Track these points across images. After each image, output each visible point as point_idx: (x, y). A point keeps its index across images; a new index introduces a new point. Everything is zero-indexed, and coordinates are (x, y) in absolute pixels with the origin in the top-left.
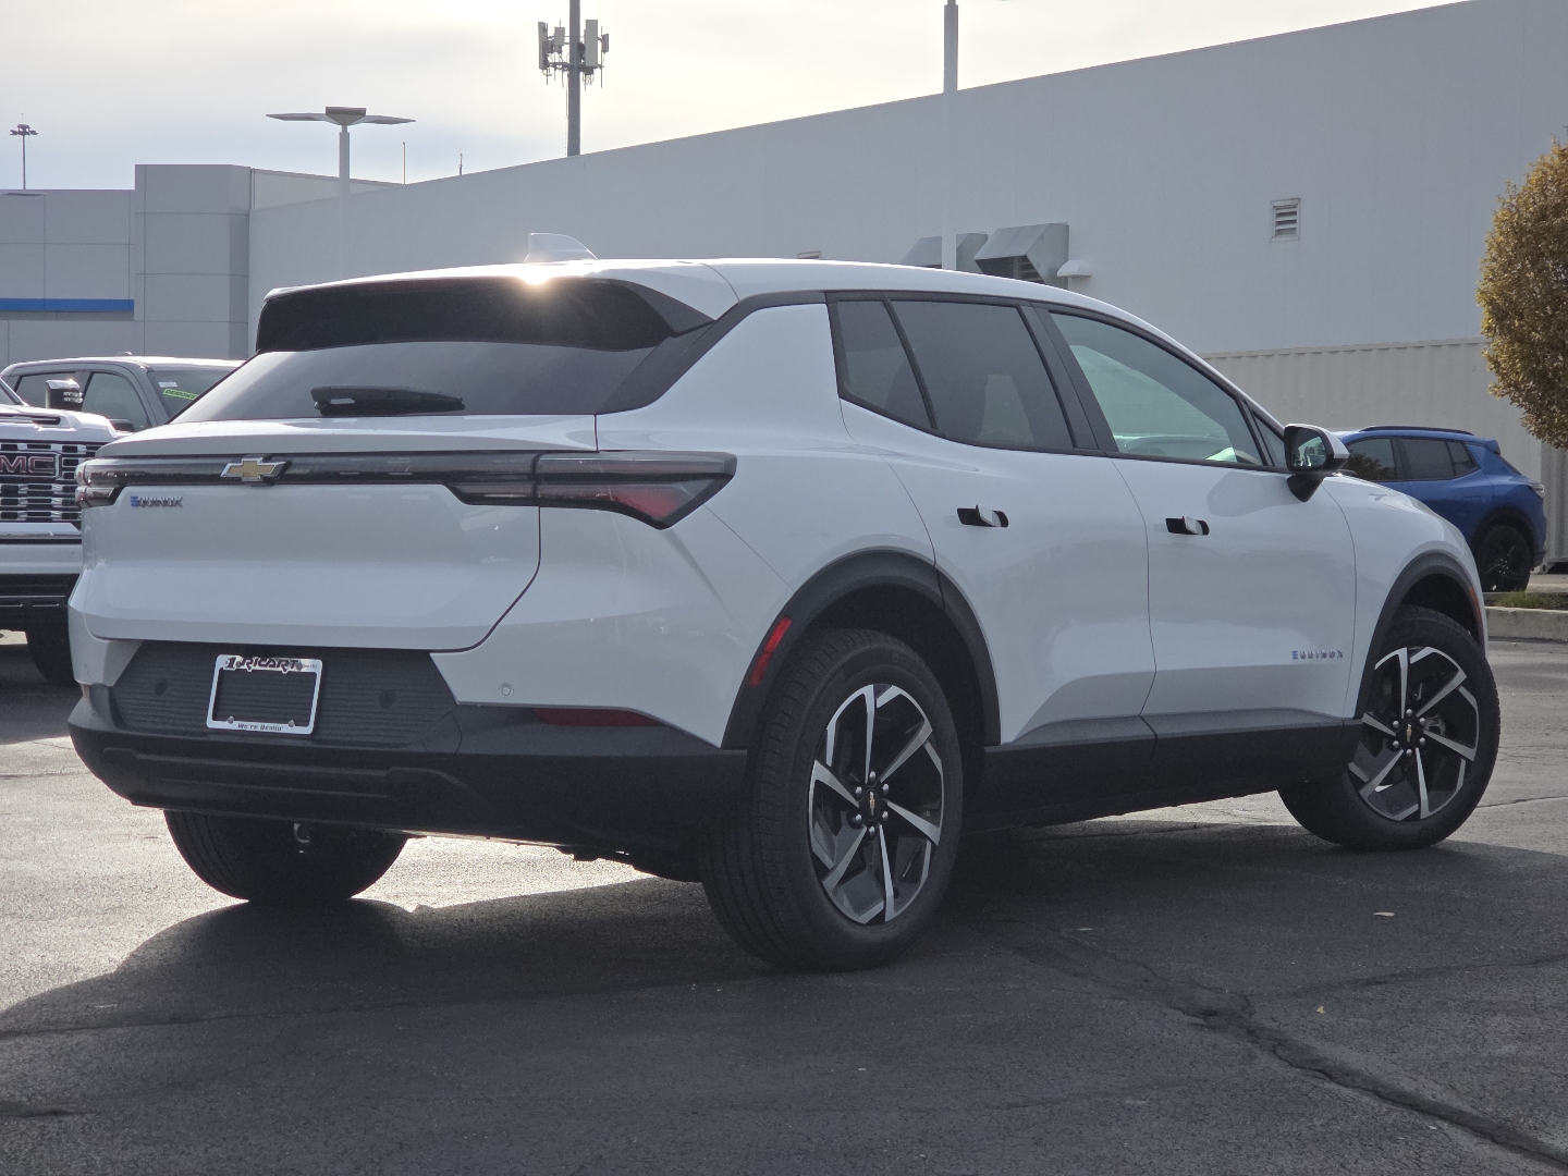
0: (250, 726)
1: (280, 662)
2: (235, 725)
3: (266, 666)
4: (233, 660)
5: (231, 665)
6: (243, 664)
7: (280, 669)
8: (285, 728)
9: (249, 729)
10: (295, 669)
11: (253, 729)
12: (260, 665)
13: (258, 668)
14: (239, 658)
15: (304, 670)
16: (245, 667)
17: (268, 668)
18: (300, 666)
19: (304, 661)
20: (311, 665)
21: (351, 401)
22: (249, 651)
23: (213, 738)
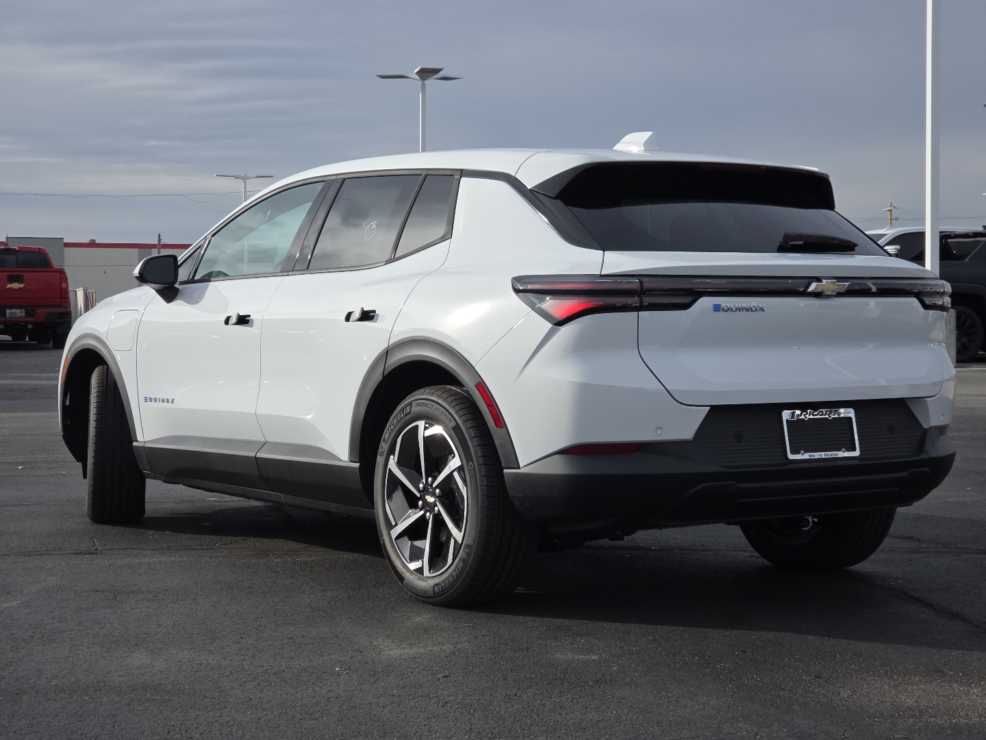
0: (817, 455)
1: (826, 412)
2: (806, 456)
3: (817, 415)
4: (793, 413)
5: (793, 417)
6: (801, 415)
7: (827, 416)
8: (841, 454)
9: (816, 457)
10: (836, 416)
11: (819, 457)
12: (813, 415)
13: (811, 417)
14: (798, 412)
15: (842, 416)
16: (803, 417)
17: (818, 417)
18: (839, 414)
19: (842, 410)
20: (849, 413)
21: (801, 243)
22: (803, 406)
23: (794, 466)
